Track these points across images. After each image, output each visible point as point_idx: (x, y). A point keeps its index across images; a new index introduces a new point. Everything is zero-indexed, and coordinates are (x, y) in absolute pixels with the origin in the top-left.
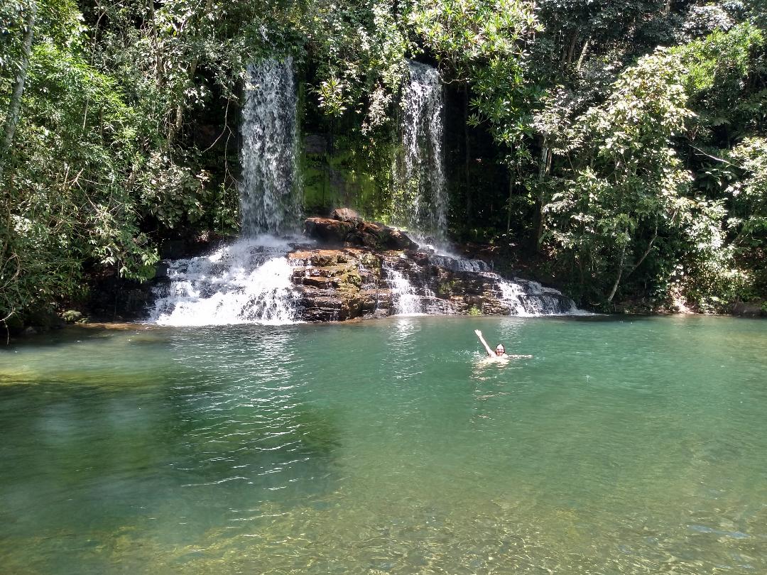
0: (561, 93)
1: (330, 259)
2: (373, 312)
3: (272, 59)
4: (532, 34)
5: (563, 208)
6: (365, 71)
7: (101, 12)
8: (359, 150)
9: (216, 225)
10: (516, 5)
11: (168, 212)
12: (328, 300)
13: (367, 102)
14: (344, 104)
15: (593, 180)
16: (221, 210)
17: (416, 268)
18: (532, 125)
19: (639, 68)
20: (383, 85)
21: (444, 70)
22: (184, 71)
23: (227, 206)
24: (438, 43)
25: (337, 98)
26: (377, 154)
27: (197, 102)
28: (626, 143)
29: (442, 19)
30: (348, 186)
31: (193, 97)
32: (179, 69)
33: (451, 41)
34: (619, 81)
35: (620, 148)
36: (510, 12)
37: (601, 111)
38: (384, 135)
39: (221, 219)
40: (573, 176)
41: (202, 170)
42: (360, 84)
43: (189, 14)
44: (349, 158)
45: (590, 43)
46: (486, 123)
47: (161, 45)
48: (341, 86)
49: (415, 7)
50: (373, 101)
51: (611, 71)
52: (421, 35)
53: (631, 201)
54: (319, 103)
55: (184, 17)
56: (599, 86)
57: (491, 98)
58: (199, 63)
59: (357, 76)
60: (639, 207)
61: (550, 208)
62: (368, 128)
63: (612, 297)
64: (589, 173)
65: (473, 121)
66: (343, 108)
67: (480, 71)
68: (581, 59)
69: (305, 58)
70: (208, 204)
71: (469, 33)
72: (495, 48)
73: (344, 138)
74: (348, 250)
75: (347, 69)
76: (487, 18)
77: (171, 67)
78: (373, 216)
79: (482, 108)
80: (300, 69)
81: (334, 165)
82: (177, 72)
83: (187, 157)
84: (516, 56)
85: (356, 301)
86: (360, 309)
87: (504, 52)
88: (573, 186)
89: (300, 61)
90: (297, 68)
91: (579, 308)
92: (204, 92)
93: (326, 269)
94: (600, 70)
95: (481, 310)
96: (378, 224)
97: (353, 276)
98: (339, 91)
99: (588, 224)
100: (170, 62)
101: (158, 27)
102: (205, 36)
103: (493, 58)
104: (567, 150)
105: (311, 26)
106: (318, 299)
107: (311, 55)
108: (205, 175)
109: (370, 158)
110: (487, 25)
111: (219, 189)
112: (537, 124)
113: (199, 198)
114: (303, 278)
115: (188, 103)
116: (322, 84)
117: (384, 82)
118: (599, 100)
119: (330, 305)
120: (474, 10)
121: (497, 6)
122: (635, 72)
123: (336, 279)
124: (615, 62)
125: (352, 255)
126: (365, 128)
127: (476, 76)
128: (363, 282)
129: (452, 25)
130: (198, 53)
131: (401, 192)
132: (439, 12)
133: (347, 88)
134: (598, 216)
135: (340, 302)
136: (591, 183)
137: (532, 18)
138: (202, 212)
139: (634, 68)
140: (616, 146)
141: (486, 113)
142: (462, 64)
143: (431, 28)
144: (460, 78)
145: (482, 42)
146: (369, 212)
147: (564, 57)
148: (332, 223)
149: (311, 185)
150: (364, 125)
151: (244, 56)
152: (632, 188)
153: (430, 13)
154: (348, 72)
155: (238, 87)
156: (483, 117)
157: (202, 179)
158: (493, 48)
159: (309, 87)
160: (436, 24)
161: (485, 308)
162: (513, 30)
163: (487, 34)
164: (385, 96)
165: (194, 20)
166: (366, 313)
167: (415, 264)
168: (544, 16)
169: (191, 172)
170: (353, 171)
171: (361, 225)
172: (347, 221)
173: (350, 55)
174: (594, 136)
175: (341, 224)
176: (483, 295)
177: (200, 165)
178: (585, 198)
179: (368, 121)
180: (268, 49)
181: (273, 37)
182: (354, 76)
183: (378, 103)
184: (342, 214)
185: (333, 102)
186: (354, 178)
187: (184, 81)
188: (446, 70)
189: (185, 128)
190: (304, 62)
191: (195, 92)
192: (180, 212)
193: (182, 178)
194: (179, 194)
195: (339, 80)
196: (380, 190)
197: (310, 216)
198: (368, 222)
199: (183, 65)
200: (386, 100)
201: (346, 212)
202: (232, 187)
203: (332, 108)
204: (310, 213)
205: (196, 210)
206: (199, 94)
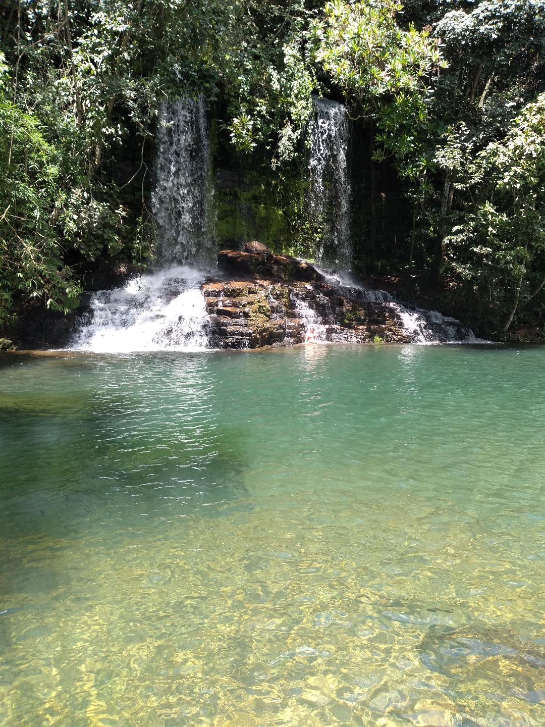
0: (464, 129)
1: (241, 291)
2: (281, 340)
4: (436, 71)
5: (462, 240)
6: (274, 108)
7: (21, 51)
8: (268, 185)
9: (134, 258)
10: (421, 43)
11: (90, 246)
12: (240, 329)
13: (276, 138)
14: (254, 141)
15: (492, 214)
16: (138, 243)
17: (322, 298)
18: (435, 161)
19: (538, 105)
20: (292, 122)
21: (351, 106)
22: (102, 109)
23: (144, 240)
24: (345, 80)
25: (247, 135)
26: (285, 189)
27: (114, 139)
28: (523, 177)
29: (349, 56)
30: (257, 220)
31: (111, 135)
32: (97, 107)
33: (357, 77)
34: (520, 117)
35: (516, 183)
36: (416, 49)
37: (501, 146)
38: (292, 170)
39: (138, 251)
40: (473, 210)
41: (121, 206)
42: (269, 120)
43: (105, 54)
44: (260, 193)
45: (493, 80)
46: (391, 158)
47: (79, 84)
48: (252, 122)
49: (323, 44)
50: (282, 137)
51: (512, 107)
52: (329, 72)
53: (529, 234)
54: (230, 139)
55: (101, 56)
56: (500, 122)
57: (396, 134)
58: (116, 100)
59: (267, 113)
60: (536, 240)
61: (450, 240)
62: (277, 163)
63: (508, 326)
64: (489, 208)
65: (378, 156)
66: (254, 145)
67: (386, 107)
68: (484, 95)
69: (217, 96)
70: (126, 237)
71: (375, 69)
72: (401, 85)
73: (255, 174)
74: (258, 281)
75: (258, 106)
76: (393, 56)
77: (89, 106)
78: (281, 249)
79: (387, 144)
80: (212, 105)
81: (245, 199)
82: (95, 110)
83: (107, 193)
84: (421, 93)
85: (266, 330)
86: (268, 338)
87: (408, 88)
88: (473, 219)
89: (212, 99)
90: (209, 106)
91: (477, 336)
92: (121, 129)
93: (237, 300)
94: (501, 106)
95: (383, 339)
96: (286, 257)
97: (263, 307)
98: (250, 127)
99: (487, 256)
100: (88, 101)
101: (76, 66)
102: (122, 75)
103: (398, 94)
104: (468, 185)
105: (223, 64)
106: (230, 328)
107: (222, 92)
108: (124, 210)
109: (279, 193)
110: (393, 61)
111: (137, 223)
112: (440, 159)
113: (118, 232)
114: (215, 308)
115: (106, 141)
116: (233, 121)
118: (500, 136)
119: (241, 334)
120: (381, 47)
121: (403, 43)
122: (535, 109)
123: (246, 310)
124: (517, 98)
125: (261, 286)
126: (274, 163)
128: (273, 312)
129: (359, 63)
132: (346, 49)
133: (257, 124)
134: (497, 249)
135: (251, 331)
136: (490, 216)
137: (437, 55)
138: (121, 246)
139: (534, 104)
140: (512, 180)
141: (391, 148)
142: (369, 100)
143: (338, 64)
144: (366, 114)
145: (388, 78)
146: (277, 245)
147: (467, 93)
148: (243, 256)
149: (223, 219)
150: (273, 160)
151: (158, 94)
152: (530, 222)
153: (337, 51)
154: (258, 108)
155: (153, 125)
156: (388, 152)
157: (120, 214)
158: (398, 84)
159: (221, 123)
160: (343, 60)
161: (387, 336)
162: (418, 66)
163: (393, 70)
164: (293, 132)
165: (110, 59)
166: (275, 341)
167: (322, 295)
168: (448, 52)
169: (109, 208)
170: (263, 205)
171: (270, 257)
172: (257, 254)
173: (260, 91)
174: (493, 172)
175: (251, 257)
176: (385, 324)
178: (484, 231)
179: (277, 157)
180: (182, 87)
181: (185, 75)
183: (287, 139)
184: (253, 247)
185: (243, 138)
186: (263, 213)
187: (102, 119)
188: (353, 107)
189: (104, 166)
190: (216, 99)
191: (113, 130)
192: (101, 246)
193: (102, 214)
194: (100, 229)
195: (249, 117)
196: (289, 224)
197: (222, 249)
198: (277, 255)
199: (101, 104)
200: (294, 136)
201: (257, 245)
202: (149, 221)
203: (242, 144)
204: (222, 247)
205: (116, 244)
206: (116, 131)
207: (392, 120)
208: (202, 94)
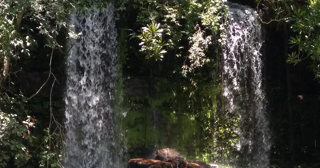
3: (94, 8)
6: (184, 15)
8: (179, 91)
13: (187, 45)
14: (164, 48)
16: (46, 154)
20: (203, 28)
21: (262, 10)
22: (11, 22)
23: (52, 150)
25: (157, 43)
26: (197, 95)
27: (22, 51)
30: (169, 127)
31: (19, 48)
32: (5, 20)
38: (204, 76)
39: (46, 162)
41: (28, 117)
42: (179, 27)
44: (171, 100)
46: (307, 60)
48: (162, 30)
50: (193, 43)
54: (140, 47)
57: (311, 36)
58: (24, 14)
59: (177, 20)
62: (188, 69)
65: (292, 59)
66: (164, 51)
67: (299, 10)
69: (126, 5)
70: (34, 148)
73: (165, 81)
75: (167, 14)
78: (195, 156)
79: (302, 46)
80: (121, 15)
81: (156, 106)
82: (4, 23)
83: (13, 104)
89: (121, 8)
90: (118, 15)
92: (29, 42)
96: (199, 163)
98: (160, 35)
107: (132, 1)
108: (31, 121)
109: (191, 99)
111: (45, 134)
113: (25, 143)
115: (14, 52)
116: (143, 30)
117: (203, 24)
126: (185, 69)
127: (295, 15)
130: (23, 5)
131: (222, 131)
133: (167, 32)
138: (28, 157)
141: (306, 51)
144: (279, 18)
146: (190, 152)
148: (154, 164)
149: (133, 127)
150: (184, 67)
154: (168, 16)
155: (62, 35)
156: (304, 54)
157: (28, 125)
159: (131, 32)
164: (204, 38)
169: (17, 118)
170: (174, 112)
171: (182, 164)
172: (169, 161)
175: (163, 165)
177: (26, 111)
179: (188, 63)
182: (174, 20)
183: (197, 45)
184: (164, 154)
185: (153, 46)
186: (175, 119)
187: (11, 32)
188: (265, 11)
189: (12, 77)
190: (125, 8)
191: (21, 42)
192: (7, 158)
193: (9, 125)
194: (6, 140)
195: (159, 24)
196: (202, 129)
197: (132, 157)
198: (190, 162)
199: (10, 17)
200: (205, 42)
201: (168, 152)
202: (57, 131)
203: (152, 52)
204: (132, 154)
205: (22, 155)
206: (25, 43)
207: (306, 23)
208: (110, 4)
